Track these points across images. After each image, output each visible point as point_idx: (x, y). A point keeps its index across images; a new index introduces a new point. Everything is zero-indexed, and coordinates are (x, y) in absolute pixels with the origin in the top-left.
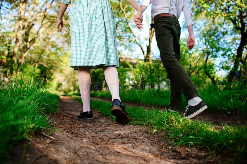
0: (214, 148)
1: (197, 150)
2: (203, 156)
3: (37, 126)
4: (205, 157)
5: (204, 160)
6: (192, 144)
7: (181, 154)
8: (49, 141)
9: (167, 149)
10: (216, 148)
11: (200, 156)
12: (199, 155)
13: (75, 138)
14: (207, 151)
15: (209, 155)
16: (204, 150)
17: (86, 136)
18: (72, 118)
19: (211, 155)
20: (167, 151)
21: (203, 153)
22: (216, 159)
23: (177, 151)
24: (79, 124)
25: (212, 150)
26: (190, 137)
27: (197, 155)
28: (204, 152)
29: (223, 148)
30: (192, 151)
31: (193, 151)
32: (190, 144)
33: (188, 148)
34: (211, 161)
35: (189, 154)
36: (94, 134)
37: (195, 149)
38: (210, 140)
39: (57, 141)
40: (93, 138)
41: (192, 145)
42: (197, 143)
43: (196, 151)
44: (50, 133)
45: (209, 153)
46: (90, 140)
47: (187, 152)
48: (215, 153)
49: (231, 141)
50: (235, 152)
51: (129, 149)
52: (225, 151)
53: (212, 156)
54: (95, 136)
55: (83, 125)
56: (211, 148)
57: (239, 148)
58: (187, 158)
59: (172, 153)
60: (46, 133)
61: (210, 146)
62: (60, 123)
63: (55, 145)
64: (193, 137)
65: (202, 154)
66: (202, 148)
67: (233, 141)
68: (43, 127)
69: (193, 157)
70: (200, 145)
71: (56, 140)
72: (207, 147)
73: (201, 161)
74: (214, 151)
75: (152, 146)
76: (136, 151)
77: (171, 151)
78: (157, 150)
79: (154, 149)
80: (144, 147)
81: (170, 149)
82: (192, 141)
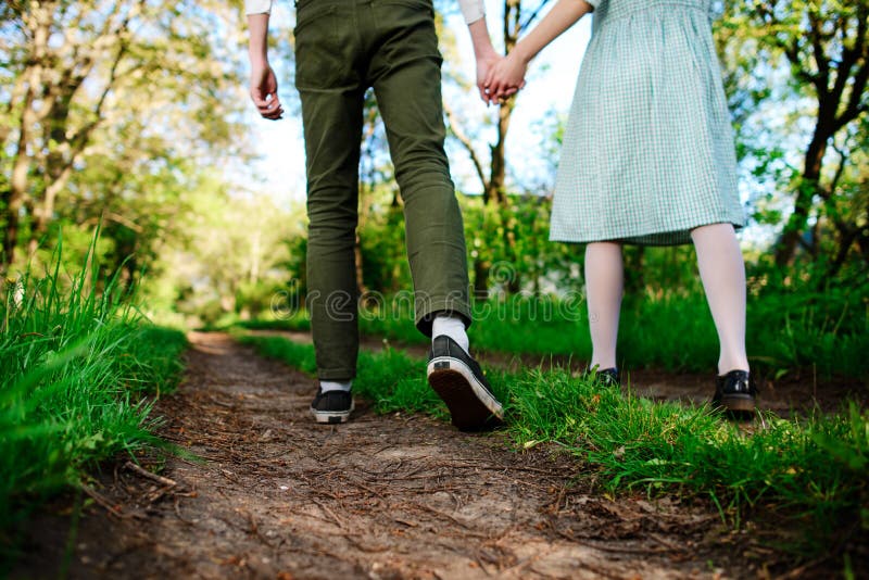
0: (733, 496)
1: (674, 505)
2: (698, 527)
3: (111, 442)
4: (704, 528)
5: (702, 538)
6: (657, 485)
7: (620, 521)
8: (155, 492)
9: (574, 507)
10: (742, 497)
11: (687, 526)
12: (682, 523)
13: (247, 479)
14: (708, 506)
15: (715, 521)
16: (698, 505)
17: (288, 471)
18: (233, 409)
19: (724, 521)
20: (573, 514)
21: (696, 514)
22: (740, 533)
23: (608, 512)
24: (259, 429)
25: (729, 504)
26: (650, 462)
27: (675, 519)
28: (701, 513)
29: (764, 495)
30: (658, 509)
31: (661, 510)
32: (650, 485)
33: (645, 499)
34: (724, 540)
35: (648, 521)
36: (313, 461)
37: (667, 501)
38: (718, 470)
39: (183, 491)
40: (313, 477)
41: (659, 490)
42: (676, 480)
43: (673, 509)
44: (158, 465)
45: (716, 515)
47: (641, 515)
48: (738, 514)
49: (792, 471)
50: (804, 507)
51: (440, 511)
52: (770, 505)
53: (729, 523)
54: (319, 468)
55: (273, 433)
56: (723, 497)
57: (819, 494)
58: (642, 533)
59: (589, 520)
60: (143, 466)
61: (718, 488)
62: (192, 428)
63: (177, 507)
64: (662, 462)
65: (692, 519)
66: (692, 498)
67: (796, 469)
68: (132, 445)
69: (661, 531)
70: (684, 486)
71: (182, 487)
72: (708, 494)
73: (689, 543)
74: (735, 506)
75: (521, 496)
76: (463, 516)
77: (586, 512)
78: (538, 510)
79: (529, 507)
80: (492, 503)
81: (583, 508)
82: (657, 475)
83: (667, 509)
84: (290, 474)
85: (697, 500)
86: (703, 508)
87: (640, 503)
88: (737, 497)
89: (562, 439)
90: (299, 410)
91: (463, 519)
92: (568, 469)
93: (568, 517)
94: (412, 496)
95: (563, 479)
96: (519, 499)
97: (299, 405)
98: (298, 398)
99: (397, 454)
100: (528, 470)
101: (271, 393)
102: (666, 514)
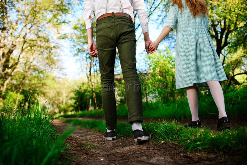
2: (213, 158)
4: (216, 158)
5: (216, 160)
6: (200, 149)
7: (193, 159)
9: (180, 157)
10: (223, 149)
11: (211, 158)
12: (209, 158)
13: (91, 158)
14: (215, 153)
15: (218, 156)
16: (212, 153)
19: (220, 156)
22: (224, 159)
23: (189, 157)
25: (220, 152)
26: (197, 143)
27: (207, 157)
28: (213, 155)
29: (229, 148)
30: (202, 155)
32: (198, 149)
33: (198, 153)
34: (221, 160)
35: (200, 158)
36: (105, 152)
37: (204, 153)
40: (108, 156)
41: (201, 150)
42: (205, 147)
43: (206, 154)
45: (217, 155)
46: (105, 158)
47: (198, 157)
48: (223, 154)
49: (234, 142)
50: (241, 150)
51: (146, 161)
52: (231, 151)
53: (221, 156)
54: (108, 154)
56: (218, 150)
58: (200, 161)
59: (185, 159)
61: (216, 148)
64: (200, 143)
65: (211, 156)
69: (204, 160)
70: (208, 148)
72: (214, 150)
73: (213, 162)
74: (222, 152)
75: (165, 155)
76: (152, 162)
77: (183, 157)
78: (171, 158)
79: (168, 158)
80: (158, 158)
81: (182, 156)
82: (199, 146)
83: (204, 155)
84: (101, 156)
85: (211, 152)
86: (213, 154)
87: (197, 154)
88: (222, 149)
89: (171, 140)
90: (93, 139)
91: (153, 163)
92: (175, 147)
93: (179, 159)
94: (136, 158)
95: (174, 150)
96: (165, 156)
97: (92, 138)
98: (91, 136)
99: (127, 148)
100: (165, 149)
101: (82, 135)
102: (205, 156)
